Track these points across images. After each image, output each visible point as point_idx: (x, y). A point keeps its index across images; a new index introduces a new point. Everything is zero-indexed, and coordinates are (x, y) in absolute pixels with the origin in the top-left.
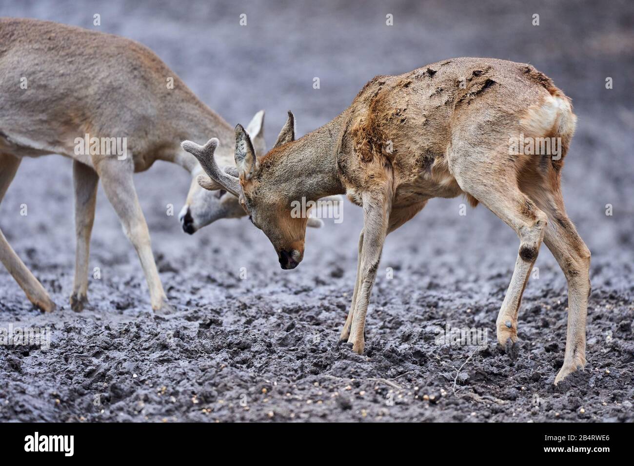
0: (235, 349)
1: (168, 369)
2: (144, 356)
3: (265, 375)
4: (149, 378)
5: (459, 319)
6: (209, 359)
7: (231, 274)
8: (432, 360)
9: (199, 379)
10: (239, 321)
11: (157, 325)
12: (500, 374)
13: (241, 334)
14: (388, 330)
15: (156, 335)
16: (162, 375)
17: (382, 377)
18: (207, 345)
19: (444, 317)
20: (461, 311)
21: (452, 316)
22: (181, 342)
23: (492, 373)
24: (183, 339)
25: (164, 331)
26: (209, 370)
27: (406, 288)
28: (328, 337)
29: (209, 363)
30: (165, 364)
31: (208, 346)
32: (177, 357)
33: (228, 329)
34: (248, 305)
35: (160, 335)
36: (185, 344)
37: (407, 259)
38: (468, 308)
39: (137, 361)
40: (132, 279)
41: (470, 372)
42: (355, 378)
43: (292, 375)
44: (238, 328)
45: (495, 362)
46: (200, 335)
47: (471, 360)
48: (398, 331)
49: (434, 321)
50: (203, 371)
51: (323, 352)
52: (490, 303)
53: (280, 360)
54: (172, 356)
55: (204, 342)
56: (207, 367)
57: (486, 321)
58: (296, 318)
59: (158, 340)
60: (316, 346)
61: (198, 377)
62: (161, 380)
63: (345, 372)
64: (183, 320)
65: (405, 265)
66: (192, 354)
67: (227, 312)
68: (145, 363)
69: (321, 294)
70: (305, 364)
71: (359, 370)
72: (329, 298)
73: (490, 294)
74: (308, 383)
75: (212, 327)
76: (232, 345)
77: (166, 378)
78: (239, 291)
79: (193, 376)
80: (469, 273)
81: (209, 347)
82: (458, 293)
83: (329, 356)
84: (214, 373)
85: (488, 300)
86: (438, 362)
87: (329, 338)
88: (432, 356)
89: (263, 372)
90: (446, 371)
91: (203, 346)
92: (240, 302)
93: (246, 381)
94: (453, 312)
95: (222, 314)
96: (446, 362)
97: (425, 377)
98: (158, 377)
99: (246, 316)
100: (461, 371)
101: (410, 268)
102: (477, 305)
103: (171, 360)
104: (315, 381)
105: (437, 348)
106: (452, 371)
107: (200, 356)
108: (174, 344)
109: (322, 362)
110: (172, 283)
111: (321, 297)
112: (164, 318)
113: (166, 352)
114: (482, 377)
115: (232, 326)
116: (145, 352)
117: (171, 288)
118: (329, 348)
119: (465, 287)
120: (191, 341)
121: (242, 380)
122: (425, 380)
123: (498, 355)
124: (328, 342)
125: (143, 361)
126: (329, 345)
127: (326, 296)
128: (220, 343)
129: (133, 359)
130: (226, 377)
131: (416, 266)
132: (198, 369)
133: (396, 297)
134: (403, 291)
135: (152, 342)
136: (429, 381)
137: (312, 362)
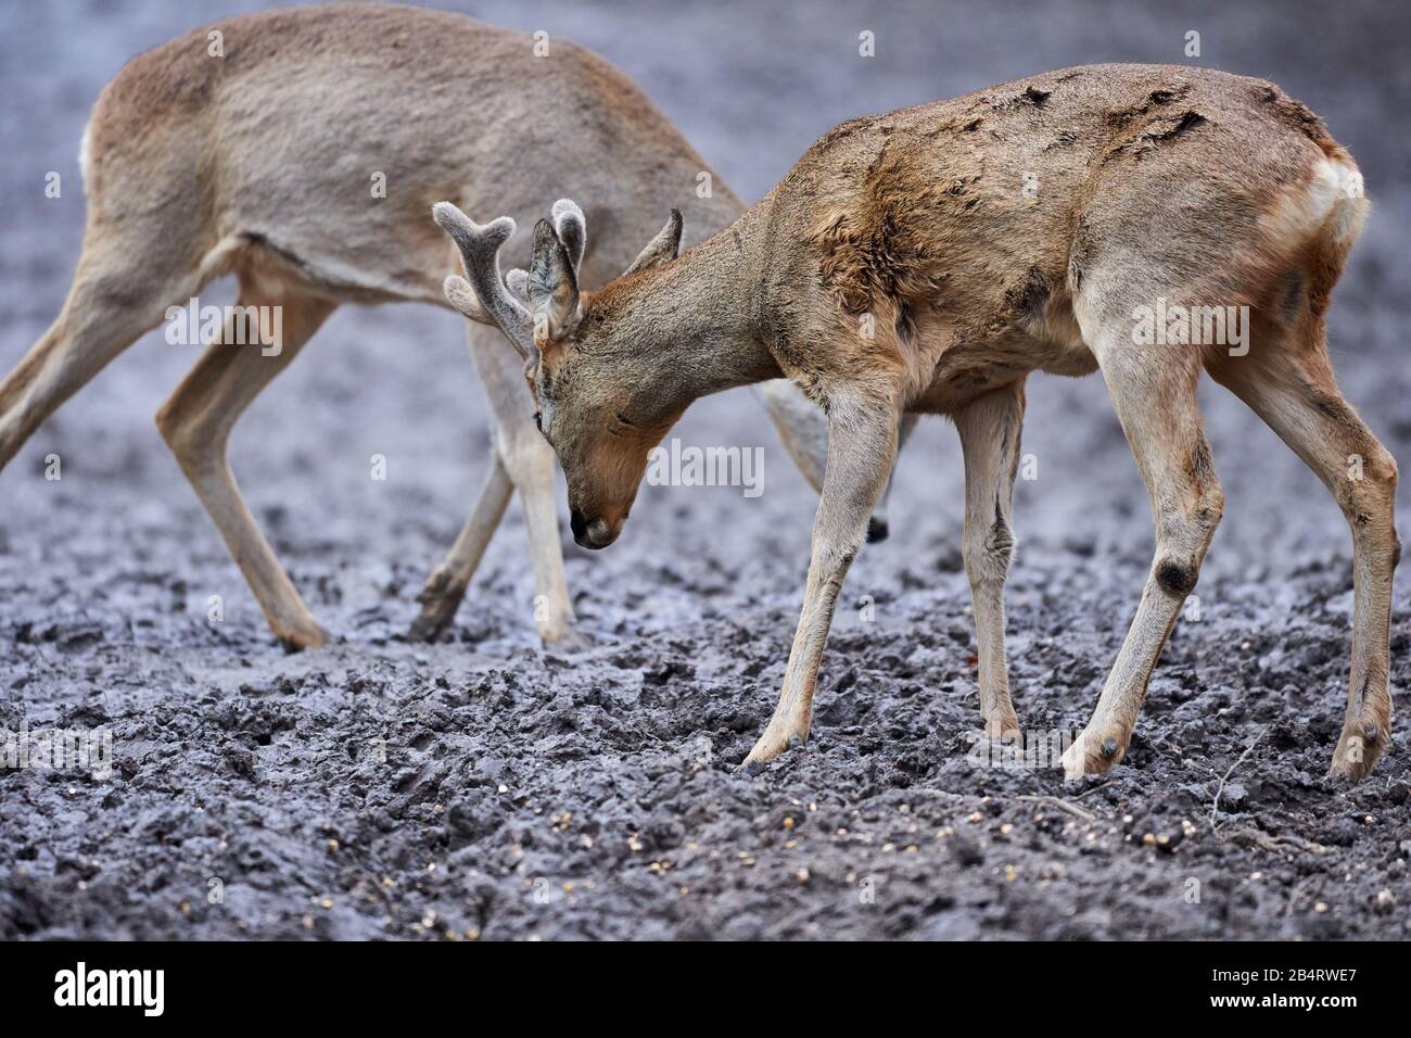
0: (723, 730)
1: (575, 774)
2: (522, 744)
3: (791, 788)
4: (534, 794)
5: (1224, 663)
6: (666, 753)
7: (714, 565)
8: (1162, 756)
9: (644, 797)
10: (731, 667)
11: (551, 677)
12: (1318, 788)
13: (736, 698)
14: (1064, 689)
15: (549, 699)
16: (563, 788)
17: (1051, 794)
18: (660, 722)
19: (1191, 659)
20: (1228, 647)
21: (1207, 657)
22: (604, 714)
23: (1299, 785)
24: (607, 708)
25: (565, 691)
26: (666, 776)
27: (1103, 595)
28: (930, 705)
29: (665, 760)
30: (570, 762)
31: (664, 724)
32: (595, 748)
33: (708, 686)
34: (752, 632)
35: (557, 699)
36: (613, 719)
37: (1107, 529)
38: (1245, 640)
39: (506, 755)
40: (497, 574)
41: (1249, 782)
42: (990, 795)
43: (849, 789)
44: (729, 685)
45: (1306, 761)
46: (645, 698)
47: (1250, 756)
48: (1086, 690)
49: (1168, 669)
50: (652, 778)
51: (920, 737)
52: (1294, 630)
53: (822, 756)
54: (584, 746)
55: (654, 714)
56: (661, 770)
57: (1284, 668)
58: (858, 661)
59: (553, 709)
60: (904, 724)
61: (641, 793)
62: (560, 797)
63: (967, 782)
64: (607, 666)
65: (1103, 545)
66: (628, 741)
67: (704, 648)
68: (524, 761)
69: (913, 609)
70: (880, 765)
71: (999, 778)
72: (931, 617)
73: (1294, 608)
74: (886, 807)
75: (671, 680)
76: (715, 722)
77: (572, 794)
78: (733, 601)
79: (630, 790)
80: (1247, 561)
81: (665, 726)
82: (1223, 607)
83: (933, 746)
84: (676, 782)
85: (1289, 621)
86: (1177, 759)
87: (932, 706)
88: (1163, 747)
89: (786, 781)
90: (1194, 780)
91: (653, 724)
92: (734, 626)
93: (747, 802)
94: (1209, 648)
95: (694, 653)
96: (1195, 759)
97: (1147, 792)
98: (554, 792)
99: (747, 658)
100: (1228, 780)
101: (1113, 550)
102: (1265, 633)
103: (582, 754)
104: (900, 802)
105: (1175, 729)
106: (1208, 780)
107: (646, 746)
108: (589, 719)
109: (916, 759)
110: (585, 584)
111: (914, 615)
112: (566, 662)
113: (570, 736)
114: (1276, 794)
115: (716, 679)
116: (525, 736)
117: (582, 596)
118: (932, 729)
119: (1238, 593)
120: (625, 713)
121: (738, 799)
122: (1146, 801)
123: (1312, 745)
124: (929, 716)
125: (520, 756)
126: (933, 722)
127: (926, 613)
128: (689, 717)
129: (497, 751)
130: (704, 791)
131: (1127, 546)
132: (641, 775)
133: (1083, 614)
134: (1098, 602)
135: (540, 714)
136: (1156, 802)
137: (894, 760)
